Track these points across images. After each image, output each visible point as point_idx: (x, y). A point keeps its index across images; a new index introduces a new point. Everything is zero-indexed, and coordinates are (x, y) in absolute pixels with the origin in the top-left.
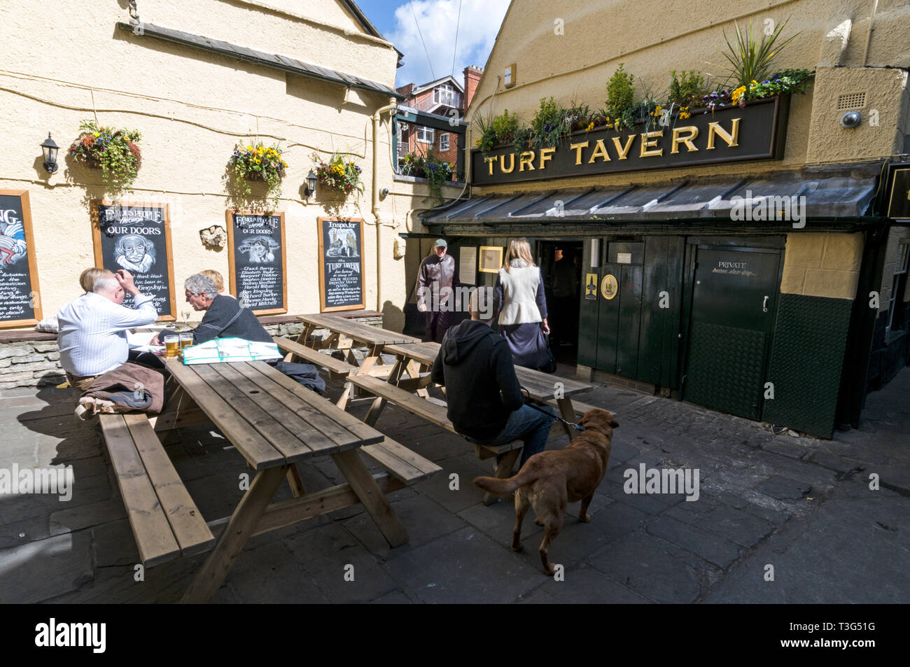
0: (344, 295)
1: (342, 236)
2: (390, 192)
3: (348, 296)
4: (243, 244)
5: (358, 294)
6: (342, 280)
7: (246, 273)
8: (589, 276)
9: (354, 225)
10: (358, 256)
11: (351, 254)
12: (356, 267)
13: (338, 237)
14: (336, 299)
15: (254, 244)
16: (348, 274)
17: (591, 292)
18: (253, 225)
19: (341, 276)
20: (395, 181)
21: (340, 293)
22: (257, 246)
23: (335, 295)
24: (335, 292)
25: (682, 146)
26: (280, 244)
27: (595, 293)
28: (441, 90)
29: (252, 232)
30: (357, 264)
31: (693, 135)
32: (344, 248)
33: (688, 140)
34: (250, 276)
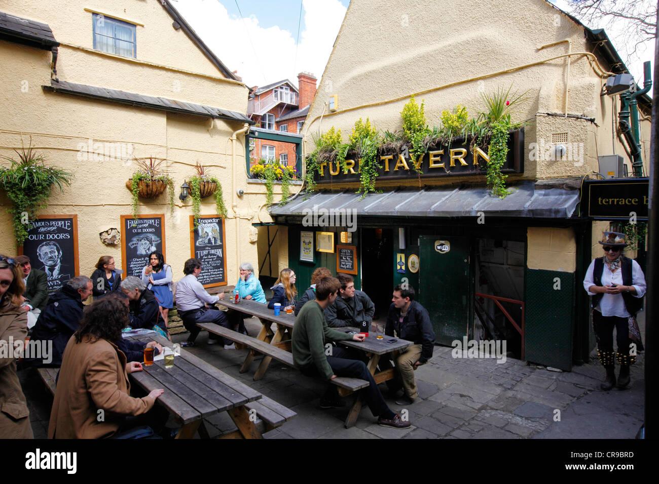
0: (211, 275)
1: (209, 230)
2: (244, 192)
3: (213, 276)
4: (133, 241)
5: (221, 274)
6: (208, 263)
7: (134, 263)
8: (399, 256)
9: (217, 220)
10: (221, 244)
11: (215, 243)
12: (219, 252)
13: (205, 230)
14: (204, 279)
15: (141, 240)
16: (213, 258)
17: (401, 267)
18: (140, 226)
19: (208, 260)
20: (249, 183)
21: (207, 274)
22: (143, 242)
23: (203, 276)
24: (203, 273)
25: (457, 161)
26: (161, 239)
27: (403, 268)
28: (279, 90)
29: (139, 231)
30: (220, 250)
31: (463, 155)
32: (210, 239)
33: (461, 158)
34: (137, 266)
